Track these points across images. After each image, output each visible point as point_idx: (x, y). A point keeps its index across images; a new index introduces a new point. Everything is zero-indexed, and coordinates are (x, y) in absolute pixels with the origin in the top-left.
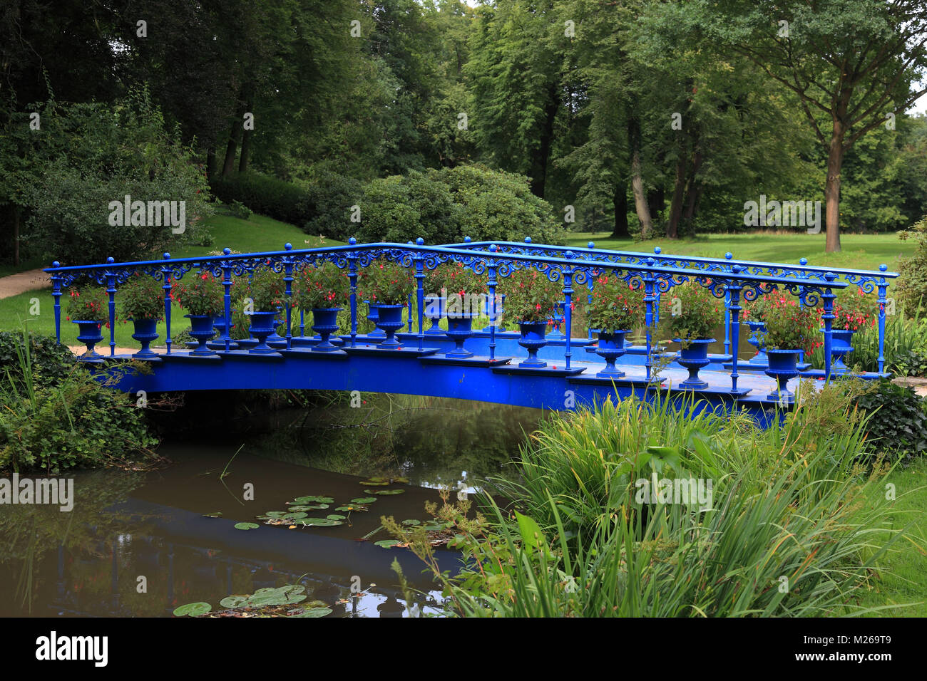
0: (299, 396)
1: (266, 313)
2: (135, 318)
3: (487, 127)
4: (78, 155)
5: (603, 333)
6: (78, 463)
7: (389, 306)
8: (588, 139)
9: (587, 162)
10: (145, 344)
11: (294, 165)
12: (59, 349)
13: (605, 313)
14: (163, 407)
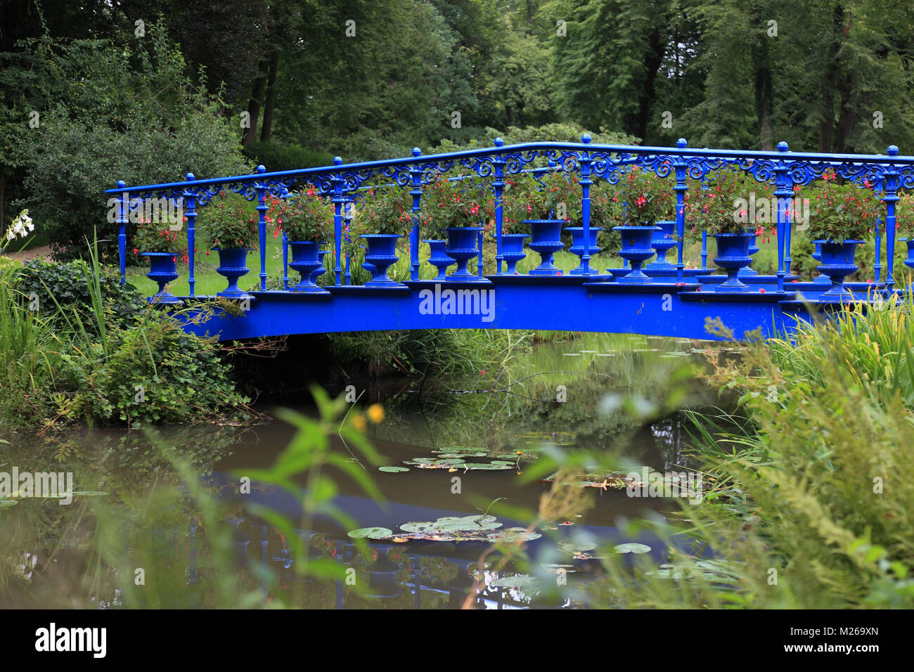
0: (403, 362)
1: (388, 236)
2: (222, 247)
3: (570, 86)
4: (80, 104)
5: (829, 243)
6: (163, 418)
7: (546, 221)
8: (702, 99)
9: (703, 127)
10: (233, 279)
11: (326, 137)
12: (125, 287)
13: (831, 217)
14: (263, 352)
